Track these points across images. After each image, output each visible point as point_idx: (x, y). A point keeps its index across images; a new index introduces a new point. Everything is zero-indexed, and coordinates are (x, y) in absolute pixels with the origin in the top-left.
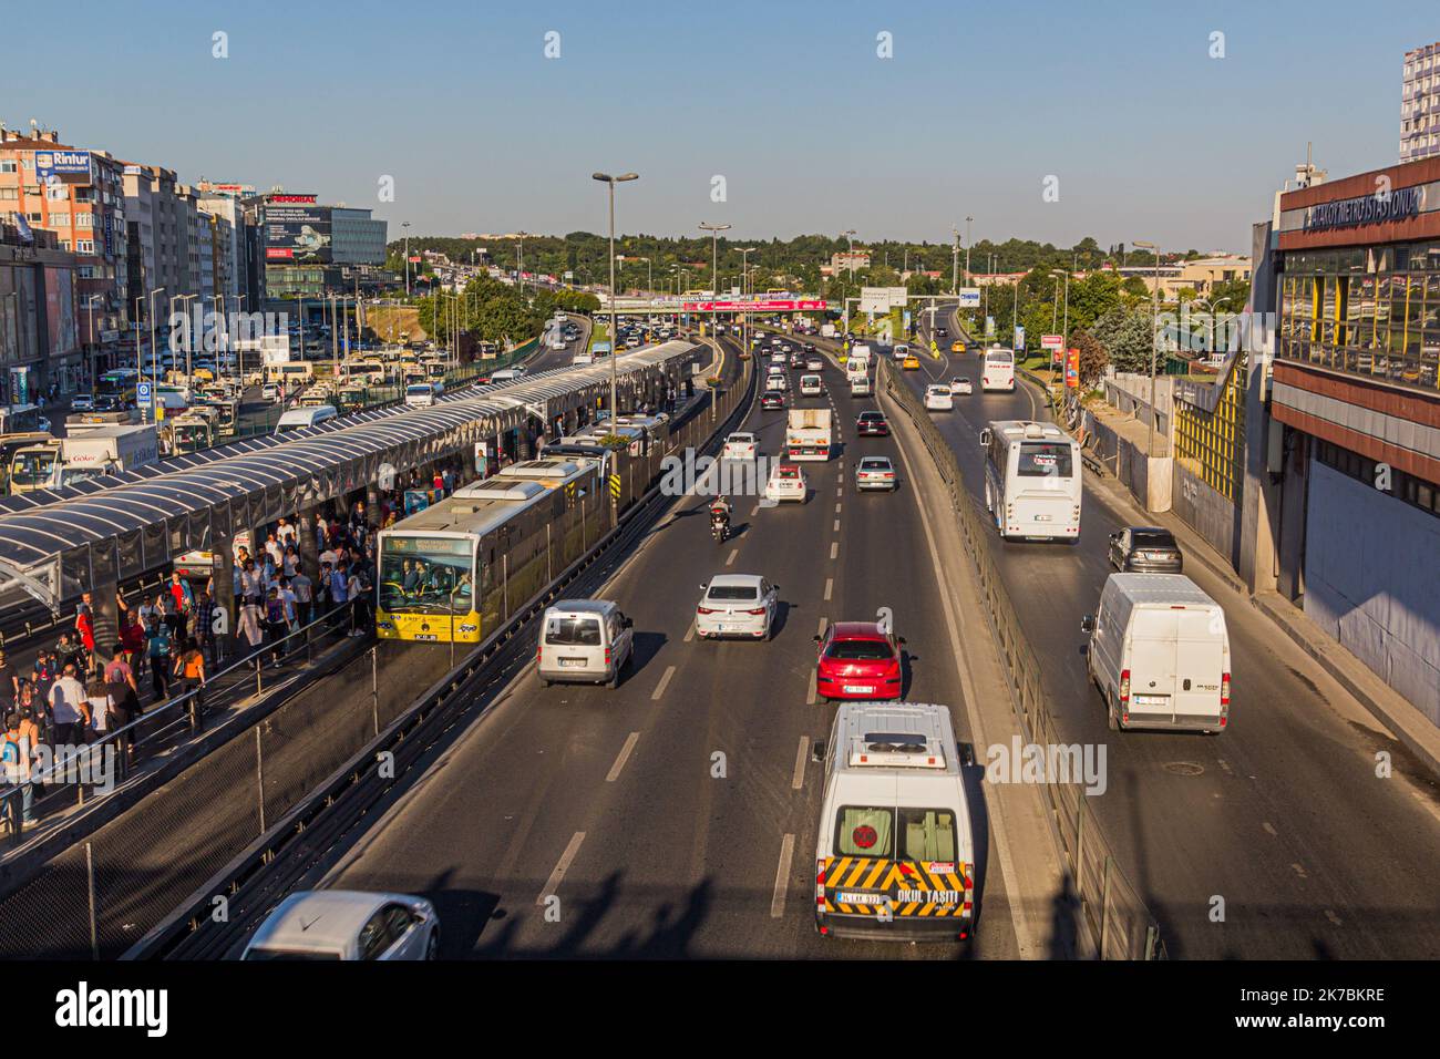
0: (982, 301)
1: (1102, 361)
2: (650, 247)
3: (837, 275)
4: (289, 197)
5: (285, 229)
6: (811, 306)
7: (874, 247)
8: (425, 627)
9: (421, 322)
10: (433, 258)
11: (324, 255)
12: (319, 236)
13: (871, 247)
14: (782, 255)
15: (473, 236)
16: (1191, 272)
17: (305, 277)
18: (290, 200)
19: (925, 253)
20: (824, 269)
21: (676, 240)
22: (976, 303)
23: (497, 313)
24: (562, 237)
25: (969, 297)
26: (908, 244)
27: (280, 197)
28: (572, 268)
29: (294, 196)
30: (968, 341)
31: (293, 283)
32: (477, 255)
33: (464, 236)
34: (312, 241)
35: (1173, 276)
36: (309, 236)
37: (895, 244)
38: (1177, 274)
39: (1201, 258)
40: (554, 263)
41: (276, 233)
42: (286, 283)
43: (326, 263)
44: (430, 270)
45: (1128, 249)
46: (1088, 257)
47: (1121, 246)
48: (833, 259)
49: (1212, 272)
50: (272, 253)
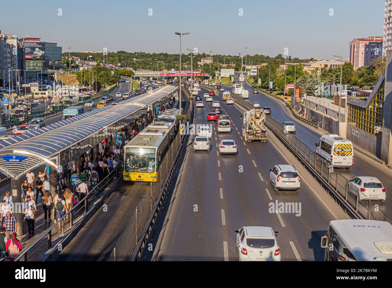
0: (257, 73)
1: (303, 92)
2: (143, 56)
3: (203, 65)
4: (32, 39)
5: (30, 49)
6: (200, 75)
7: (214, 56)
8: (140, 177)
9: (77, 79)
10: (75, 58)
11: (43, 57)
12: (41, 51)
13: (212, 56)
14: (185, 59)
15: (87, 52)
16: (314, 65)
17: (37, 64)
18: (32, 40)
19: (230, 58)
20: (199, 63)
21: (151, 54)
22: (256, 74)
23: (103, 76)
24: (116, 52)
25: (253, 72)
26: (224, 56)
27: (28, 39)
28: (120, 62)
29: (33, 38)
30: (252, 86)
31: (33, 66)
32: (89, 58)
33: (84, 52)
34: (39, 53)
35: (309, 66)
36: (38, 51)
37: (220, 56)
38: (310, 65)
39: (315, 60)
40: (114, 61)
41: (27, 50)
42: (30, 66)
43: (43, 60)
44: (75, 62)
45: (292, 58)
46: (280, 60)
47: (290, 57)
48: (201, 60)
49: (321, 65)
50: (27, 57)
